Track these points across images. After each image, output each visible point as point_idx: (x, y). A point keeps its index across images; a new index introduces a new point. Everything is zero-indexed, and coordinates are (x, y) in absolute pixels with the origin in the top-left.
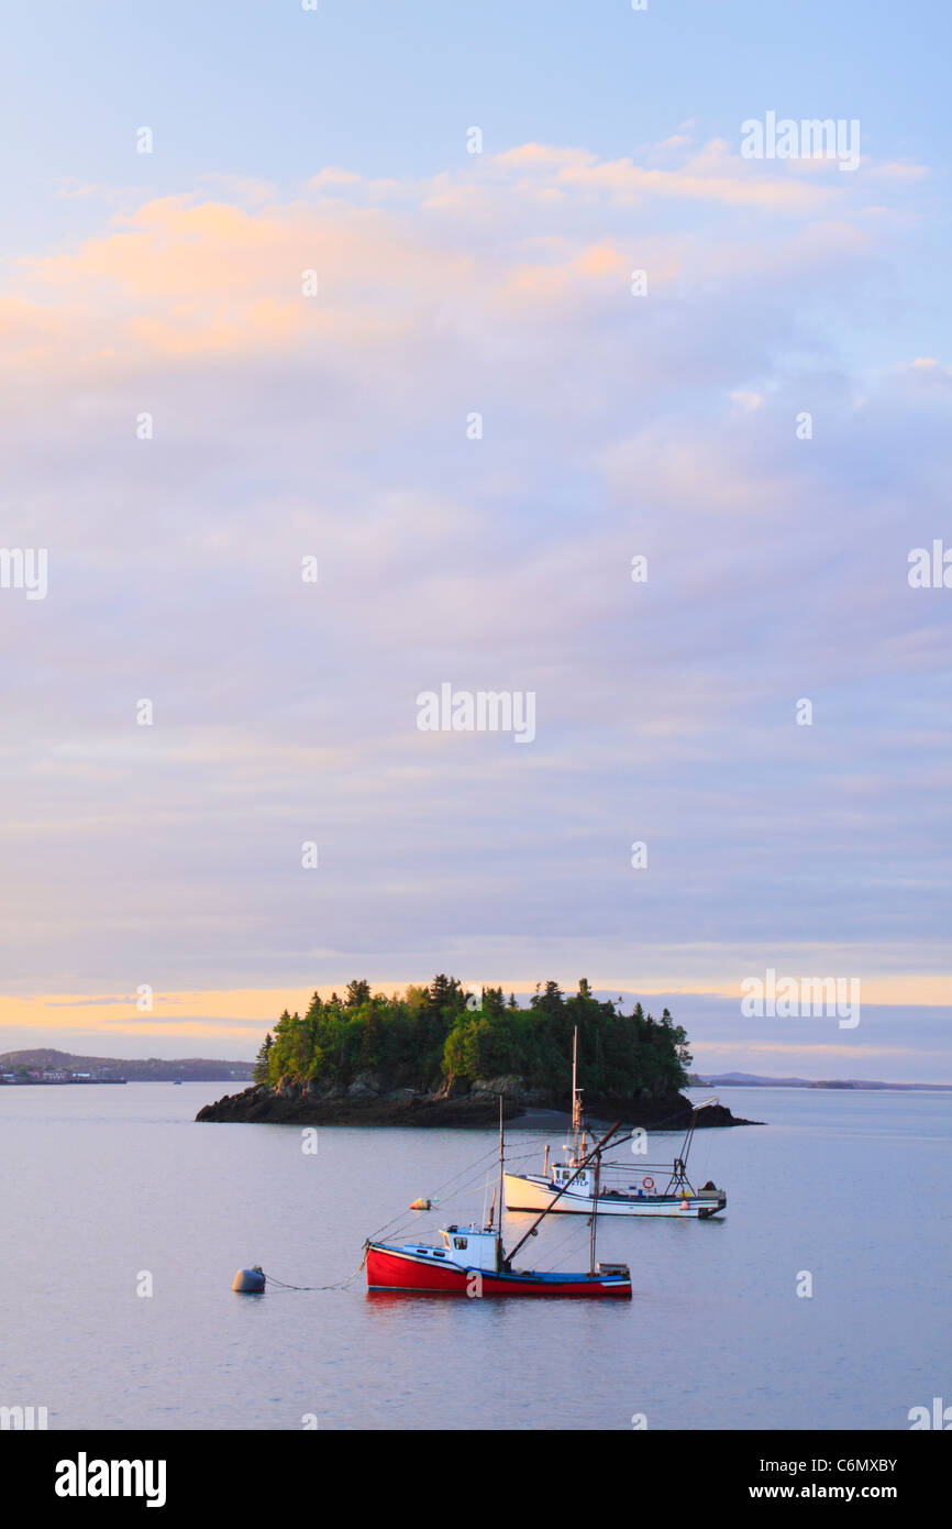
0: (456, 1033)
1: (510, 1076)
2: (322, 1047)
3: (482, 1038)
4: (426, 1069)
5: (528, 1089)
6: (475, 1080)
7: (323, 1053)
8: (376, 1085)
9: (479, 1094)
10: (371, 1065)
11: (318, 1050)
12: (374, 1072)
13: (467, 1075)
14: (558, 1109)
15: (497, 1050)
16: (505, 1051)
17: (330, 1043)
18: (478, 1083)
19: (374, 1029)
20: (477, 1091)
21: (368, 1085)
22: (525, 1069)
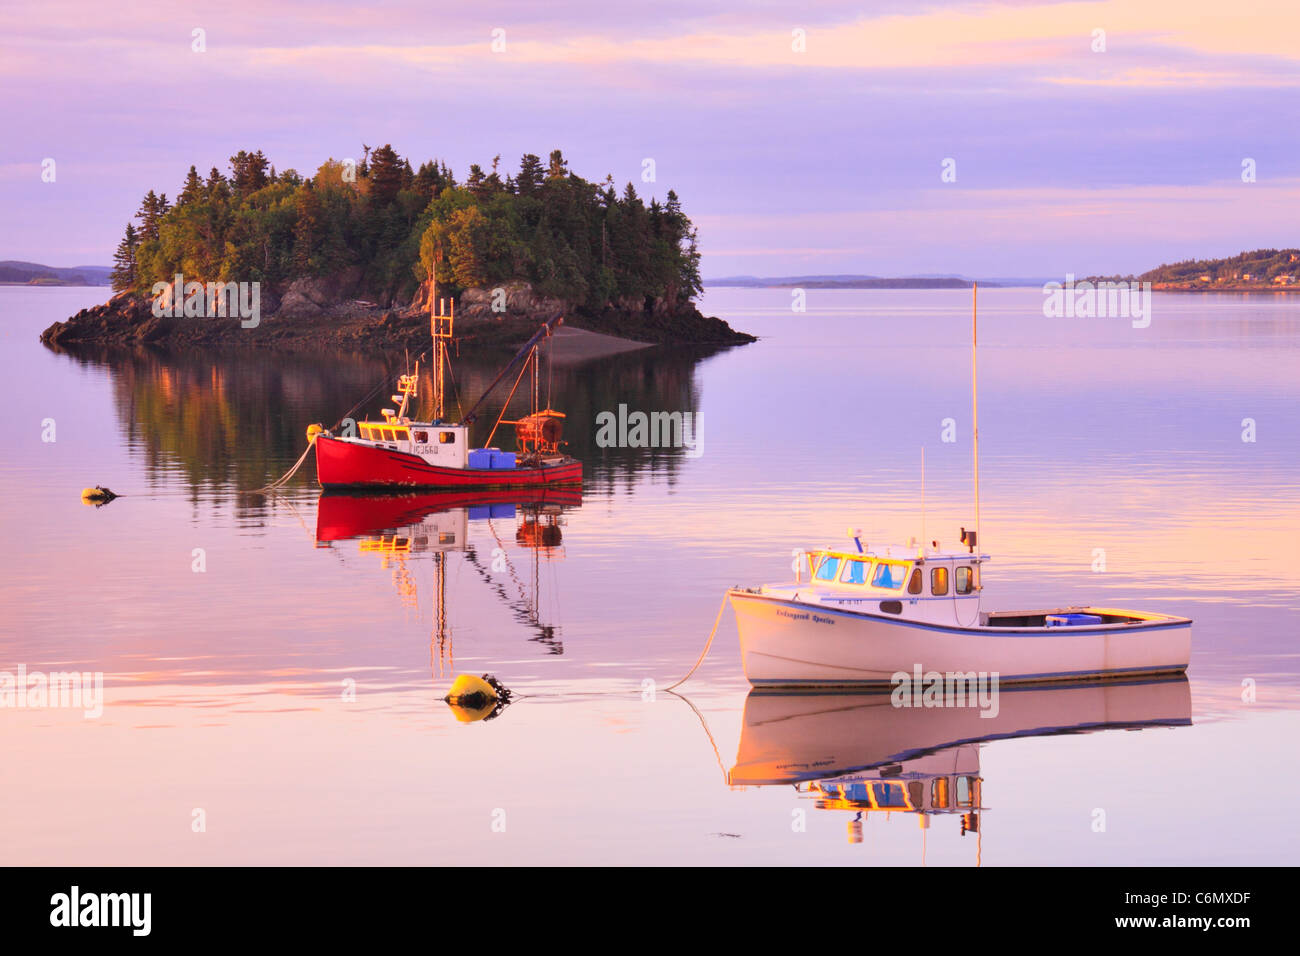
0: (435, 226)
1: (515, 283)
2: (236, 243)
3: (476, 233)
4: (390, 275)
5: (539, 299)
6: (465, 289)
7: (241, 252)
8: (318, 296)
9: (472, 308)
10: (310, 269)
11: (230, 247)
12: (314, 279)
13: (456, 281)
14: (582, 327)
15: (495, 248)
16: (505, 249)
17: (246, 239)
18: (471, 293)
19: (312, 219)
20: (469, 303)
21: (306, 296)
22: (534, 274)
